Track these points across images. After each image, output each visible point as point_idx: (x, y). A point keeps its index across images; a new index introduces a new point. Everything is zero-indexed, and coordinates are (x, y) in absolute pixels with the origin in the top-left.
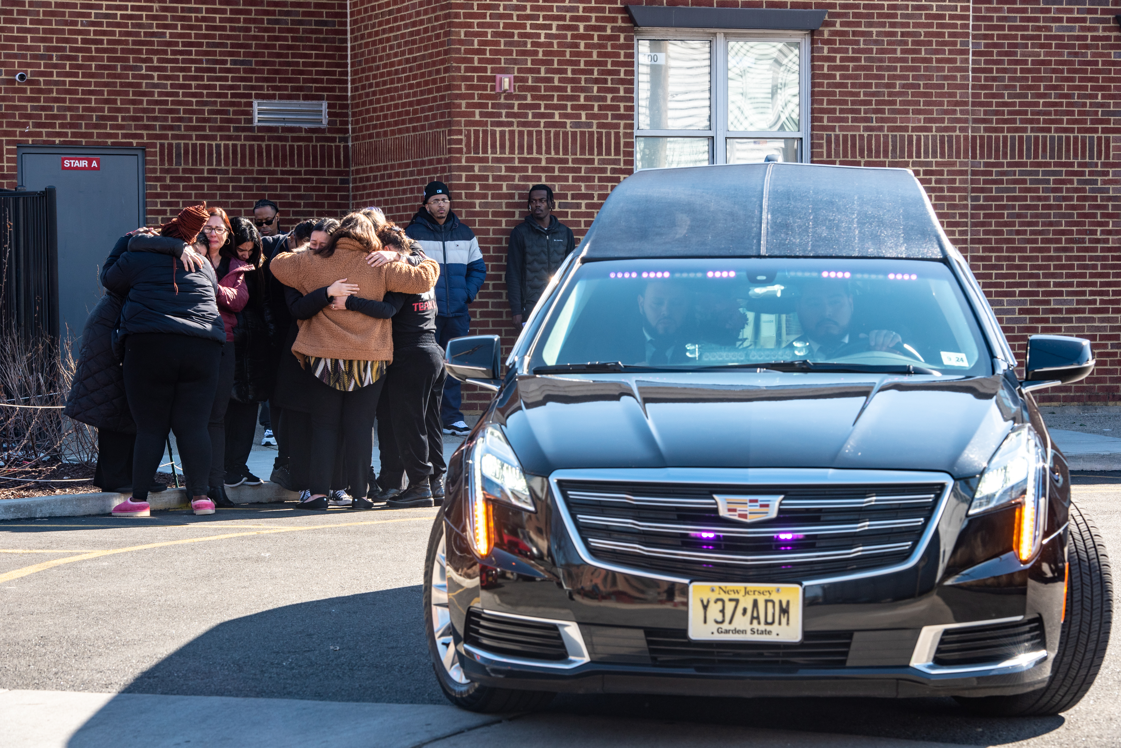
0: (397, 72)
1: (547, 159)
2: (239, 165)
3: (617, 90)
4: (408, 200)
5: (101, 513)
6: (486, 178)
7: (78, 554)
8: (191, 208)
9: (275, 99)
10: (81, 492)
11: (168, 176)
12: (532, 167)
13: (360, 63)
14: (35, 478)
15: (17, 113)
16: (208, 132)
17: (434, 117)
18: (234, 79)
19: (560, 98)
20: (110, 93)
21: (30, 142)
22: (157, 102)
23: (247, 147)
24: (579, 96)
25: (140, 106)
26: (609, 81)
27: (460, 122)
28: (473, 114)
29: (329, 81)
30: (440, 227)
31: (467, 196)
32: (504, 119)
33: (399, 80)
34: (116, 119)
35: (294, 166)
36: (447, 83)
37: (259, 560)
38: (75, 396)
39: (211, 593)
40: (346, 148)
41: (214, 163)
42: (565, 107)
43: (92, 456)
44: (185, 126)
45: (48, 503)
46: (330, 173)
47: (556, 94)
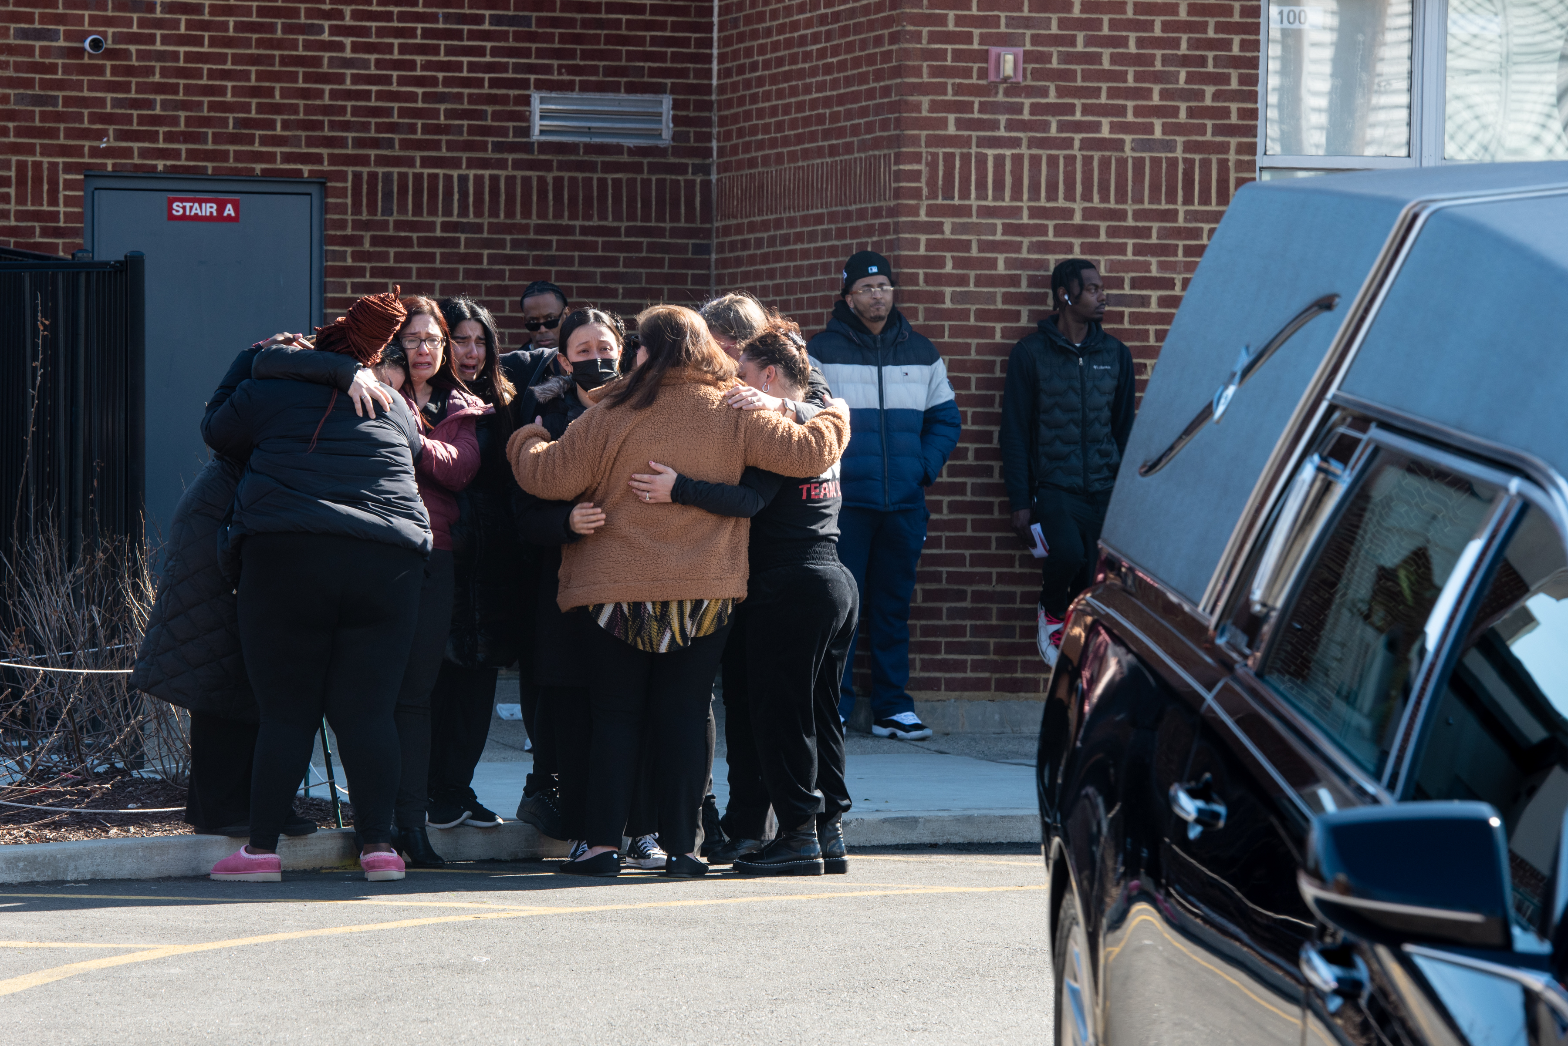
0: (803, 41)
1: (1084, 210)
2: (502, 215)
3: (1225, 79)
4: (819, 285)
5: (190, 873)
6: (966, 246)
7: (129, 951)
8: (372, 298)
9: (573, 90)
10: (158, 833)
11: (367, 236)
12: (1055, 226)
13: (735, 23)
14: (71, 804)
15: (86, 112)
16: (444, 153)
17: (870, 127)
18: (495, 52)
19: (1113, 93)
20: (260, 76)
21: (110, 168)
22: (349, 95)
23: (519, 182)
24: (1150, 90)
25: (318, 102)
26: (1210, 62)
27: (918, 137)
28: (944, 123)
29: (676, 57)
30: (874, 339)
31: (928, 279)
32: (1002, 133)
33: (807, 56)
34: (271, 125)
35: (606, 219)
36: (894, 64)
37: (466, 968)
38: (151, 650)
39: (362, 1031)
40: (706, 185)
41: (456, 212)
42: (1121, 111)
43: (185, 767)
44: (401, 140)
45: (91, 854)
46: (675, 233)
47: (1104, 86)
